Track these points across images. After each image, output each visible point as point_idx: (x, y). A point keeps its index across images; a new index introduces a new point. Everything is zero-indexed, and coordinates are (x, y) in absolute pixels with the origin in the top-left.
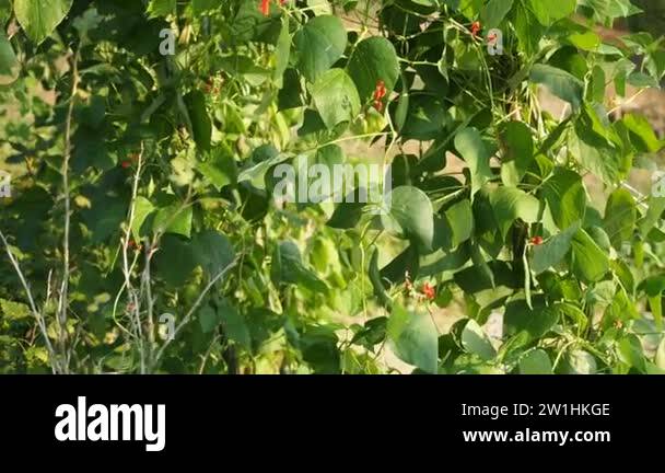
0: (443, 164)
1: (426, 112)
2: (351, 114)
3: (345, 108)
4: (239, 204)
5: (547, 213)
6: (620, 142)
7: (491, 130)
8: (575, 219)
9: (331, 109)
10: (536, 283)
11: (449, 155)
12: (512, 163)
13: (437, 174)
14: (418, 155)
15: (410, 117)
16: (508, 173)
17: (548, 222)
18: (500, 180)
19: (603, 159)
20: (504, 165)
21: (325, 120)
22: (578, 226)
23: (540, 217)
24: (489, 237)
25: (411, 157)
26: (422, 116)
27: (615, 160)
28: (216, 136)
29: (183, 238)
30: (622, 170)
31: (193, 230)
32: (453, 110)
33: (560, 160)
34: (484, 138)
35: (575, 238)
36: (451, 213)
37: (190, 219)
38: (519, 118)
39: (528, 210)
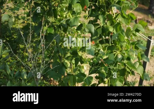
0: (97, 21)
1: (94, 12)
2: (80, 11)
3: (79, 10)
4: (62, 29)
5: (115, 30)
6: (128, 18)
7: (105, 15)
8: (119, 31)
9: (77, 10)
10: (112, 42)
11: (98, 20)
12: (109, 21)
13: (96, 23)
14: (93, 20)
15: (92, 13)
16: (108, 23)
17: (115, 31)
18: (107, 24)
19: (125, 21)
20: (108, 22)
21: (76, 12)
22: (120, 32)
23: (113, 31)
24: (104, 34)
25: (92, 20)
26: (94, 13)
27: (127, 21)
28: (58, 17)
29: (52, 34)
30: (128, 23)
31: (54, 33)
32: (99, 12)
33: (118, 21)
34: (105, 17)
35: (119, 34)
36: (98, 30)
37: (53, 31)
38: (111, 14)
39: (111, 29)
